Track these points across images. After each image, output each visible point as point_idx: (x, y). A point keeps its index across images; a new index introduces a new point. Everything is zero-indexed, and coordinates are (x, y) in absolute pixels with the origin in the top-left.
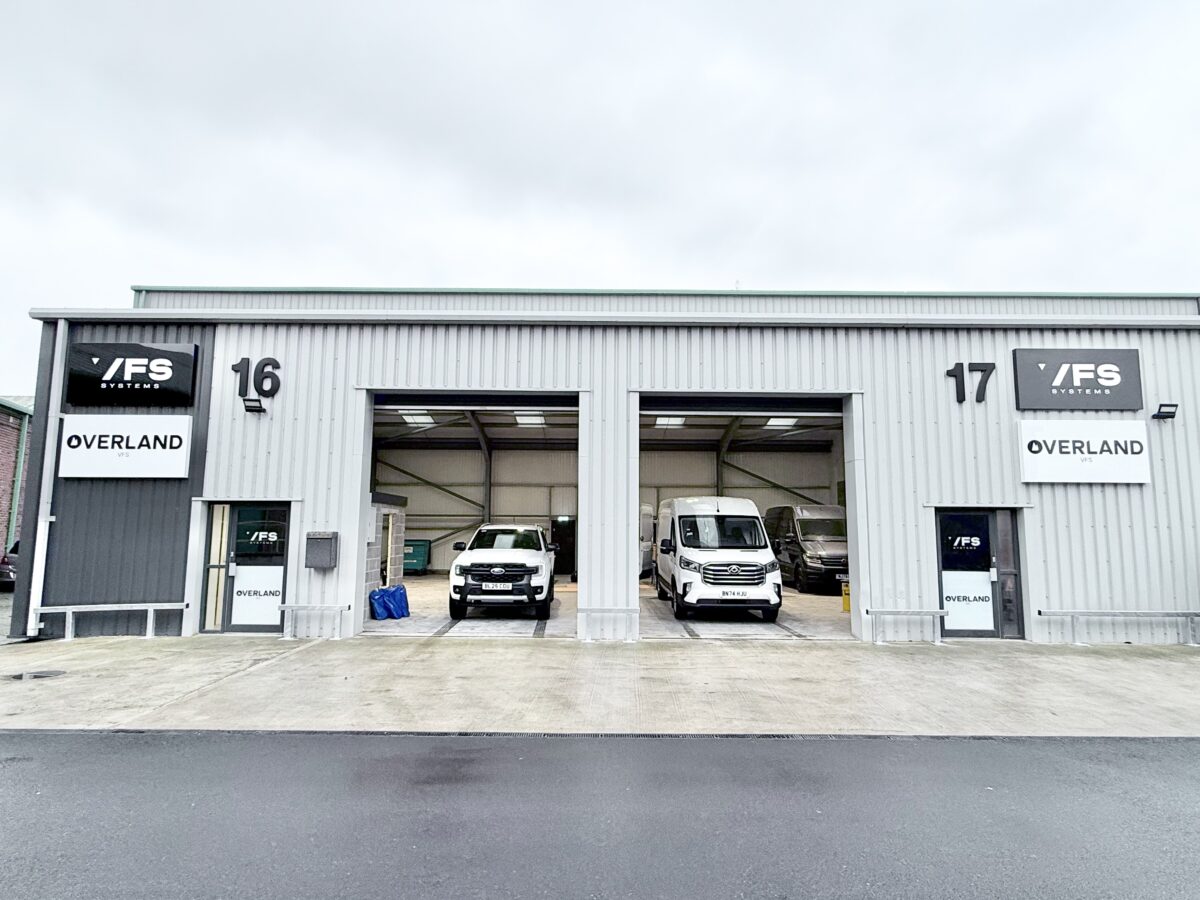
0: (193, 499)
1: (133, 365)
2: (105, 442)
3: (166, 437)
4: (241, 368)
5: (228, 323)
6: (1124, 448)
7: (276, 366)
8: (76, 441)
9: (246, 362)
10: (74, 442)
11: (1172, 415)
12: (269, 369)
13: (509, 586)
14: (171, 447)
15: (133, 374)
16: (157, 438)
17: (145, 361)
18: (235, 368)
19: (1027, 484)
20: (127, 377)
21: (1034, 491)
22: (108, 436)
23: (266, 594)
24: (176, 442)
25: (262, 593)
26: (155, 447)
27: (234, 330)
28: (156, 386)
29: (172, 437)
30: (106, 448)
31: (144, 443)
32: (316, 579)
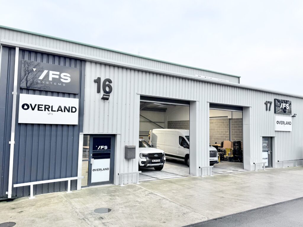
0: (80, 133)
1: (53, 74)
2: (42, 108)
3: (69, 107)
4: (98, 81)
5: (91, 62)
6: (289, 123)
7: (110, 81)
8: (26, 106)
9: (99, 79)
10: (26, 107)
11: (295, 116)
12: (107, 83)
13: (159, 161)
14: (72, 112)
15: (53, 78)
16: (65, 108)
17: (58, 73)
18: (95, 81)
19: (275, 131)
20: (50, 79)
21: (276, 132)
22: (42, 105)
23: (104, 169)
24: (74, 110)
25: (102, 169)
26: (65, 111)
27: (93, 65)
28: (64, 85)
29: (72, 107)
30: (42, 110)
31: (60, 109)
32: (126, 162)
